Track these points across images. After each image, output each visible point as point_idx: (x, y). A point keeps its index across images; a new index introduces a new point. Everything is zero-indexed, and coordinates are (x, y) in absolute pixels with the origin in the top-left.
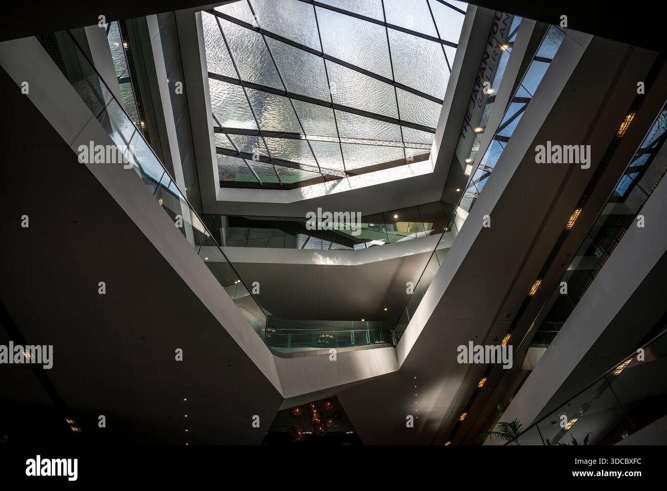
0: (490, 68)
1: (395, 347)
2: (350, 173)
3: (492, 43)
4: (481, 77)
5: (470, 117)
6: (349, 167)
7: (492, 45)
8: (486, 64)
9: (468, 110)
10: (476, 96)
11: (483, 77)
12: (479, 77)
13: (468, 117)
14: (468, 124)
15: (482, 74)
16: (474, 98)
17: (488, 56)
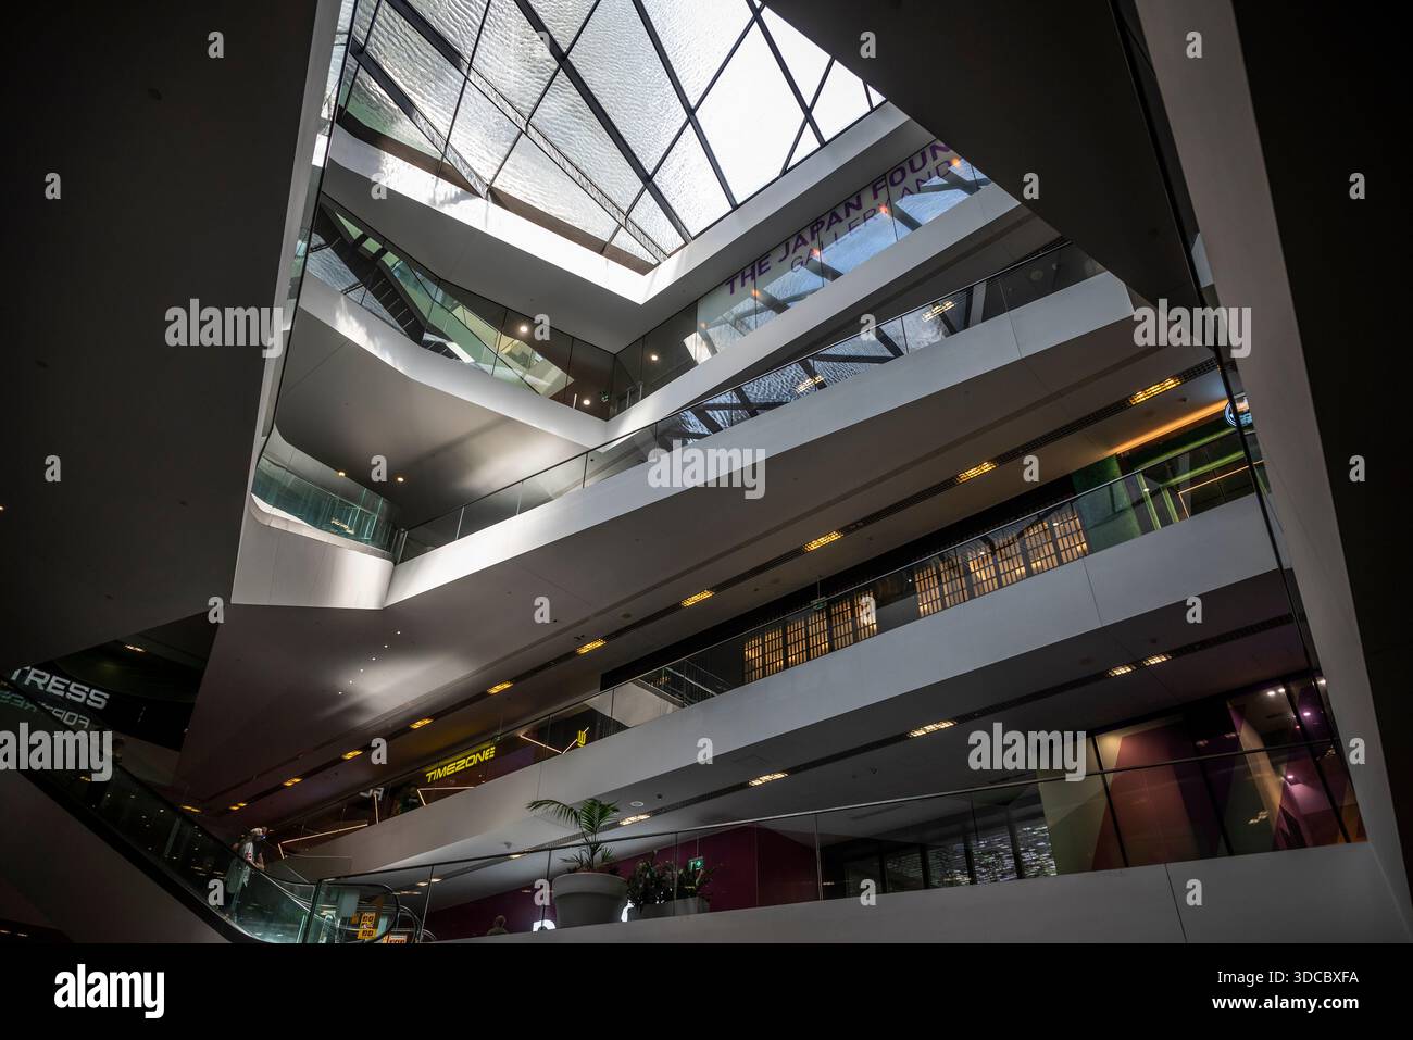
0: (850, 225)
1: (395, 564)
2: (497, 197)
3: (879, 192)
4: (825, 227)
5: (763, 269)
6: (503, 184)
7: (876, 197)
8: (848, 215)
9: (766, 255)
10: (796, 247)
11: (828, 229)
12: (823, 223)
13: (760, 268)
14: (754, 278)
15: (831, 224)
16: (791, 249)
17: (859, 207)
